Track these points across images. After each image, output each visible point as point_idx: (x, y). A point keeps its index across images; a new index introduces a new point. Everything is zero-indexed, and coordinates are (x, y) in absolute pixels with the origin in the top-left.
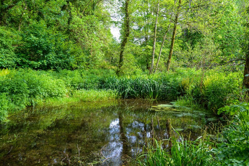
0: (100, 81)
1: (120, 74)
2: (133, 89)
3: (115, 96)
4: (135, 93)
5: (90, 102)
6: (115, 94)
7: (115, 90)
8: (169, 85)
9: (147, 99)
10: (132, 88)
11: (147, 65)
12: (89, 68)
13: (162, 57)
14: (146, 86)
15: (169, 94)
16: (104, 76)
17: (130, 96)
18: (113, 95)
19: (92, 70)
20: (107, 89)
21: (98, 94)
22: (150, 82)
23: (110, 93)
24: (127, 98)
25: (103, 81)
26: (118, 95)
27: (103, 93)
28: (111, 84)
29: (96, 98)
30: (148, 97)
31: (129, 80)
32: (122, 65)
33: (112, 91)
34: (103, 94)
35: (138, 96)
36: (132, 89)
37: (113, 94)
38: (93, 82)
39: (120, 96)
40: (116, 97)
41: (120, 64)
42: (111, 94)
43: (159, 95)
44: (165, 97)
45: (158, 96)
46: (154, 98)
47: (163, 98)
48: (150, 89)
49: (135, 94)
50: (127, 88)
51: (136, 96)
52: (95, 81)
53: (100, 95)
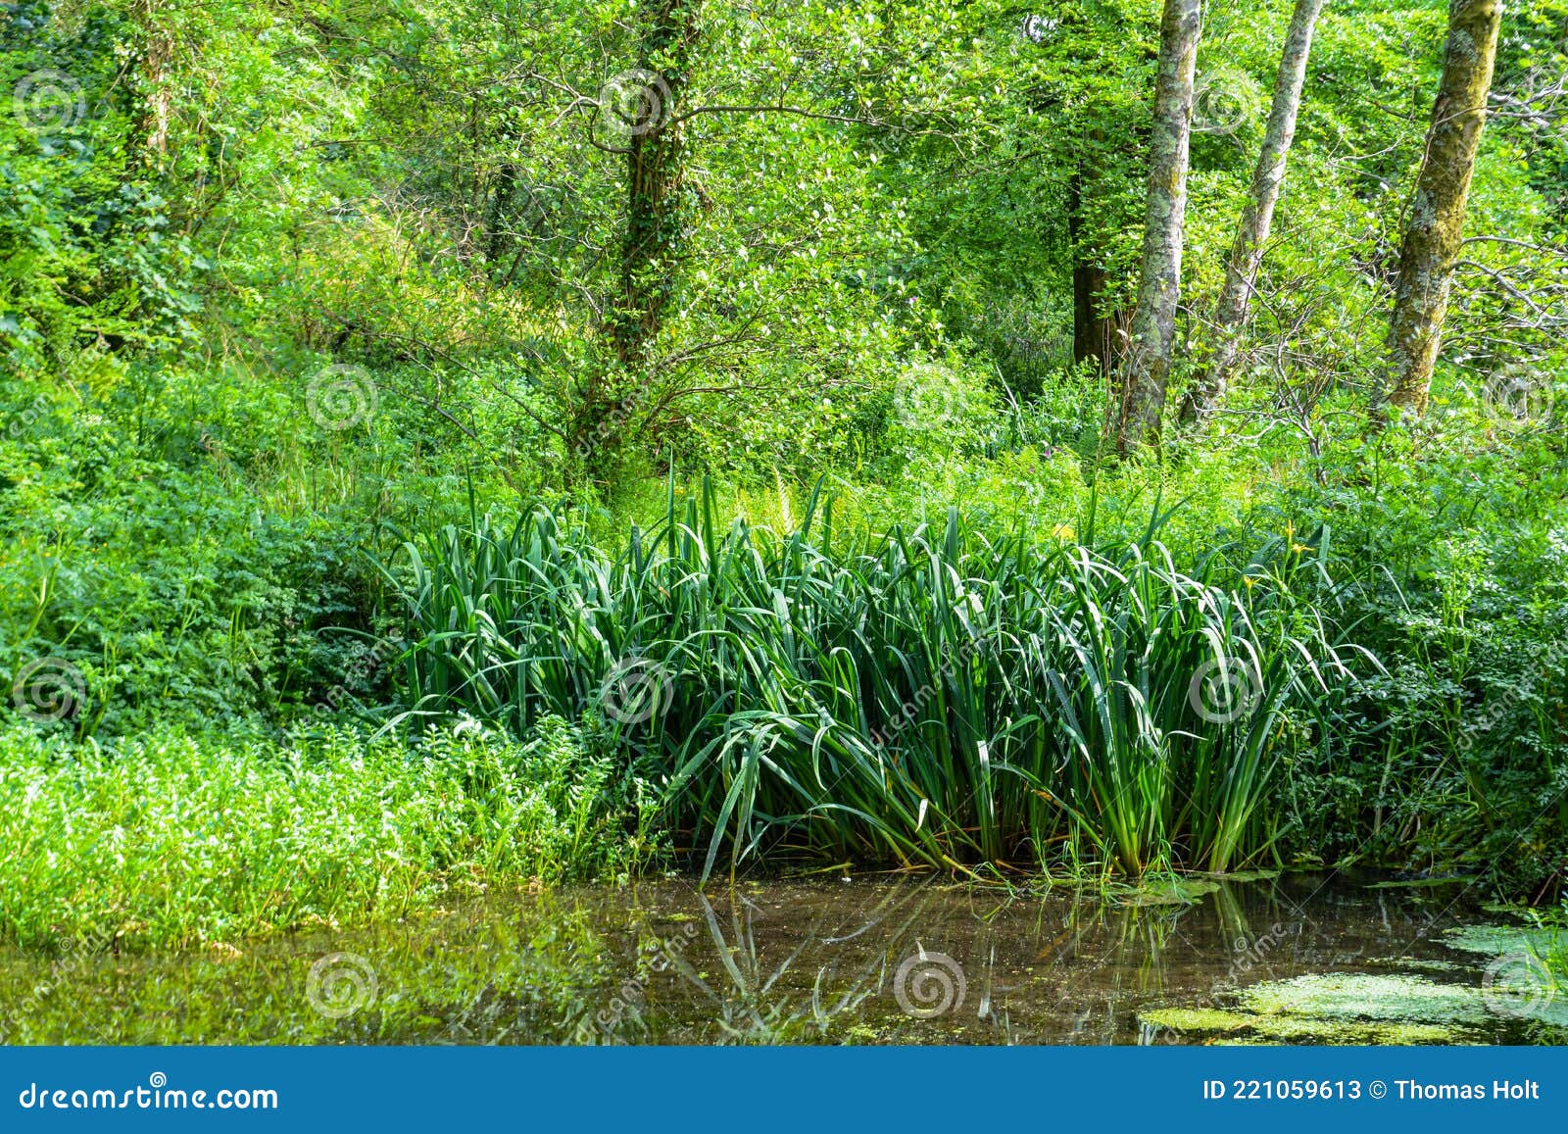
0: (298, 576)
1: (630, 452)
2: (842, 711)
3: (553, 832)
4: (885, 786)
5: (138, 949)
6: (559, 801)
7: (562, 744)
8: (1436, 652)
9: (1076, 877)
10: (824, 695)
11: (1086, 280)
12: (115, 342)
13: (1331, 142)
14: (1063, 659)
15: (1434, 793)
16: (374, 503)
17: (797, 836)
18: (531, 822)
19: (175, 379)
20: (418, 726)
21: (279, 815)
22: (1111, 594)
23: (478, 784)
24: (751, 869)
25: (356, 583)
26: (600, 809)
27: (355, 794)
28: (489, 634)
29: (239, 881)
30: (1087, 847)
31: (785, 565)
32: (659, 307)
33: (501, 753)
34: (362, 812)
35: (932, 821)
36: (827, 721)
37: (512, 811)
38: (183, 599)
39: (630, 826)
40: (564, 851)
41: (626, 283)
42: (493, 807)
43: (1272, 804)
44: (1365, 834)
45: (1254, 833)
46: (1189, 857)
47: (1332, 853)
48: (1125, 711)
49: (880, 801)
50: (754, 697)
51: (899, 825)
52: (228, 584)
53: (298, 833)
